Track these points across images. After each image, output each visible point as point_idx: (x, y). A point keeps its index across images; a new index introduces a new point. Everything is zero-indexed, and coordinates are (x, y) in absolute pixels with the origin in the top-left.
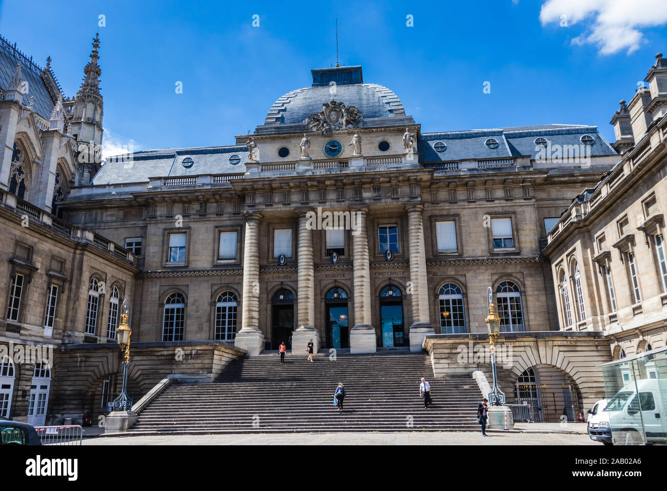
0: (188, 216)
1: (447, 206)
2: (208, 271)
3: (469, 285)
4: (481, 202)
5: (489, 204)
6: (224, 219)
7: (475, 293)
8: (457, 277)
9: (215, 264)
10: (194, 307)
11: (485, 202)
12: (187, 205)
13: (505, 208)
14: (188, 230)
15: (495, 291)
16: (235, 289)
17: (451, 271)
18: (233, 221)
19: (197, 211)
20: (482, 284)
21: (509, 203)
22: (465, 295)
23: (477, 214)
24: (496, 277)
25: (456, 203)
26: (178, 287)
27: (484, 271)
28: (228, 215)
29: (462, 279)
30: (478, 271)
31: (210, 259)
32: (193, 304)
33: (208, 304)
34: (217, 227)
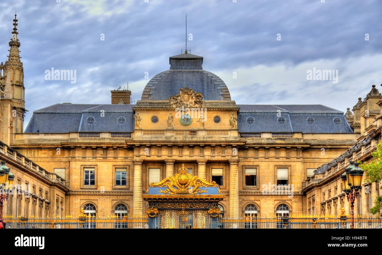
0: (96, 158)
1: (252, 160)
2: (110, 192)
3: (262, 206)
4: (272, 159)
5: (277, 160)
6: (118, 161)
7: (264, 210)
8: (255, 201)
9: (114, 188)
10: (102, 213)
11: (274, 159)
12: (94, 151)
13: (285, 163)
14: (96, 167)
15: (276, 210)
16: (126, 204)
17: (252, 198)
18: (124, 162)
19: (101, 155)
20: (269, 206)
21: (288, 160)
22: (259, 212)
23: (269, 165)
24: (277, 202)
25: (258, 158)
26: (91, 201)
27: (270, 199)
28: (120, 159)
29: (258, 203)
30: (267, 198)
31: (111, 185)
32: (101, 211)
33: (110, 212)
34: (114, 166)
